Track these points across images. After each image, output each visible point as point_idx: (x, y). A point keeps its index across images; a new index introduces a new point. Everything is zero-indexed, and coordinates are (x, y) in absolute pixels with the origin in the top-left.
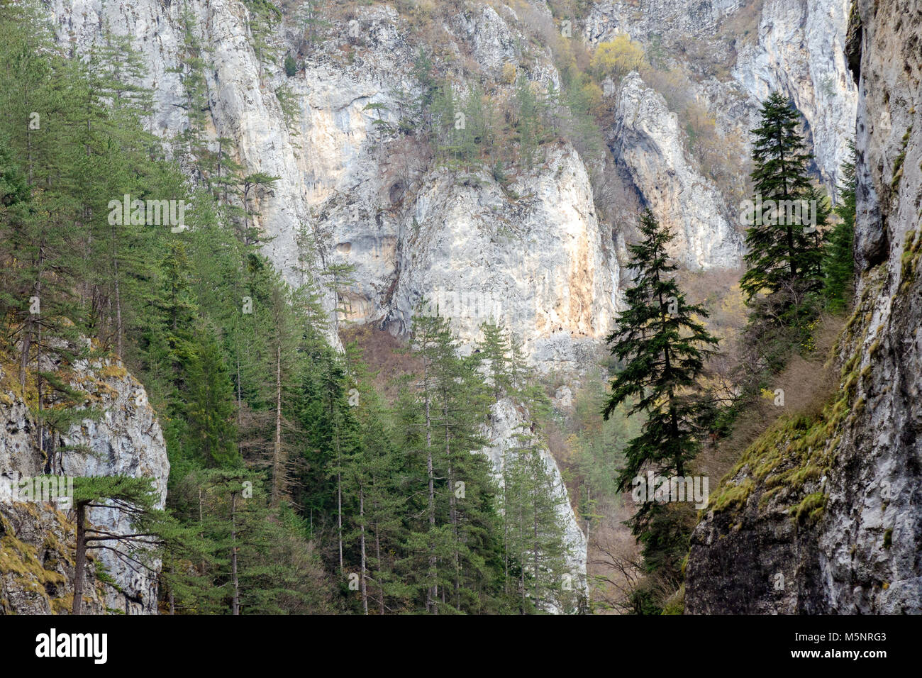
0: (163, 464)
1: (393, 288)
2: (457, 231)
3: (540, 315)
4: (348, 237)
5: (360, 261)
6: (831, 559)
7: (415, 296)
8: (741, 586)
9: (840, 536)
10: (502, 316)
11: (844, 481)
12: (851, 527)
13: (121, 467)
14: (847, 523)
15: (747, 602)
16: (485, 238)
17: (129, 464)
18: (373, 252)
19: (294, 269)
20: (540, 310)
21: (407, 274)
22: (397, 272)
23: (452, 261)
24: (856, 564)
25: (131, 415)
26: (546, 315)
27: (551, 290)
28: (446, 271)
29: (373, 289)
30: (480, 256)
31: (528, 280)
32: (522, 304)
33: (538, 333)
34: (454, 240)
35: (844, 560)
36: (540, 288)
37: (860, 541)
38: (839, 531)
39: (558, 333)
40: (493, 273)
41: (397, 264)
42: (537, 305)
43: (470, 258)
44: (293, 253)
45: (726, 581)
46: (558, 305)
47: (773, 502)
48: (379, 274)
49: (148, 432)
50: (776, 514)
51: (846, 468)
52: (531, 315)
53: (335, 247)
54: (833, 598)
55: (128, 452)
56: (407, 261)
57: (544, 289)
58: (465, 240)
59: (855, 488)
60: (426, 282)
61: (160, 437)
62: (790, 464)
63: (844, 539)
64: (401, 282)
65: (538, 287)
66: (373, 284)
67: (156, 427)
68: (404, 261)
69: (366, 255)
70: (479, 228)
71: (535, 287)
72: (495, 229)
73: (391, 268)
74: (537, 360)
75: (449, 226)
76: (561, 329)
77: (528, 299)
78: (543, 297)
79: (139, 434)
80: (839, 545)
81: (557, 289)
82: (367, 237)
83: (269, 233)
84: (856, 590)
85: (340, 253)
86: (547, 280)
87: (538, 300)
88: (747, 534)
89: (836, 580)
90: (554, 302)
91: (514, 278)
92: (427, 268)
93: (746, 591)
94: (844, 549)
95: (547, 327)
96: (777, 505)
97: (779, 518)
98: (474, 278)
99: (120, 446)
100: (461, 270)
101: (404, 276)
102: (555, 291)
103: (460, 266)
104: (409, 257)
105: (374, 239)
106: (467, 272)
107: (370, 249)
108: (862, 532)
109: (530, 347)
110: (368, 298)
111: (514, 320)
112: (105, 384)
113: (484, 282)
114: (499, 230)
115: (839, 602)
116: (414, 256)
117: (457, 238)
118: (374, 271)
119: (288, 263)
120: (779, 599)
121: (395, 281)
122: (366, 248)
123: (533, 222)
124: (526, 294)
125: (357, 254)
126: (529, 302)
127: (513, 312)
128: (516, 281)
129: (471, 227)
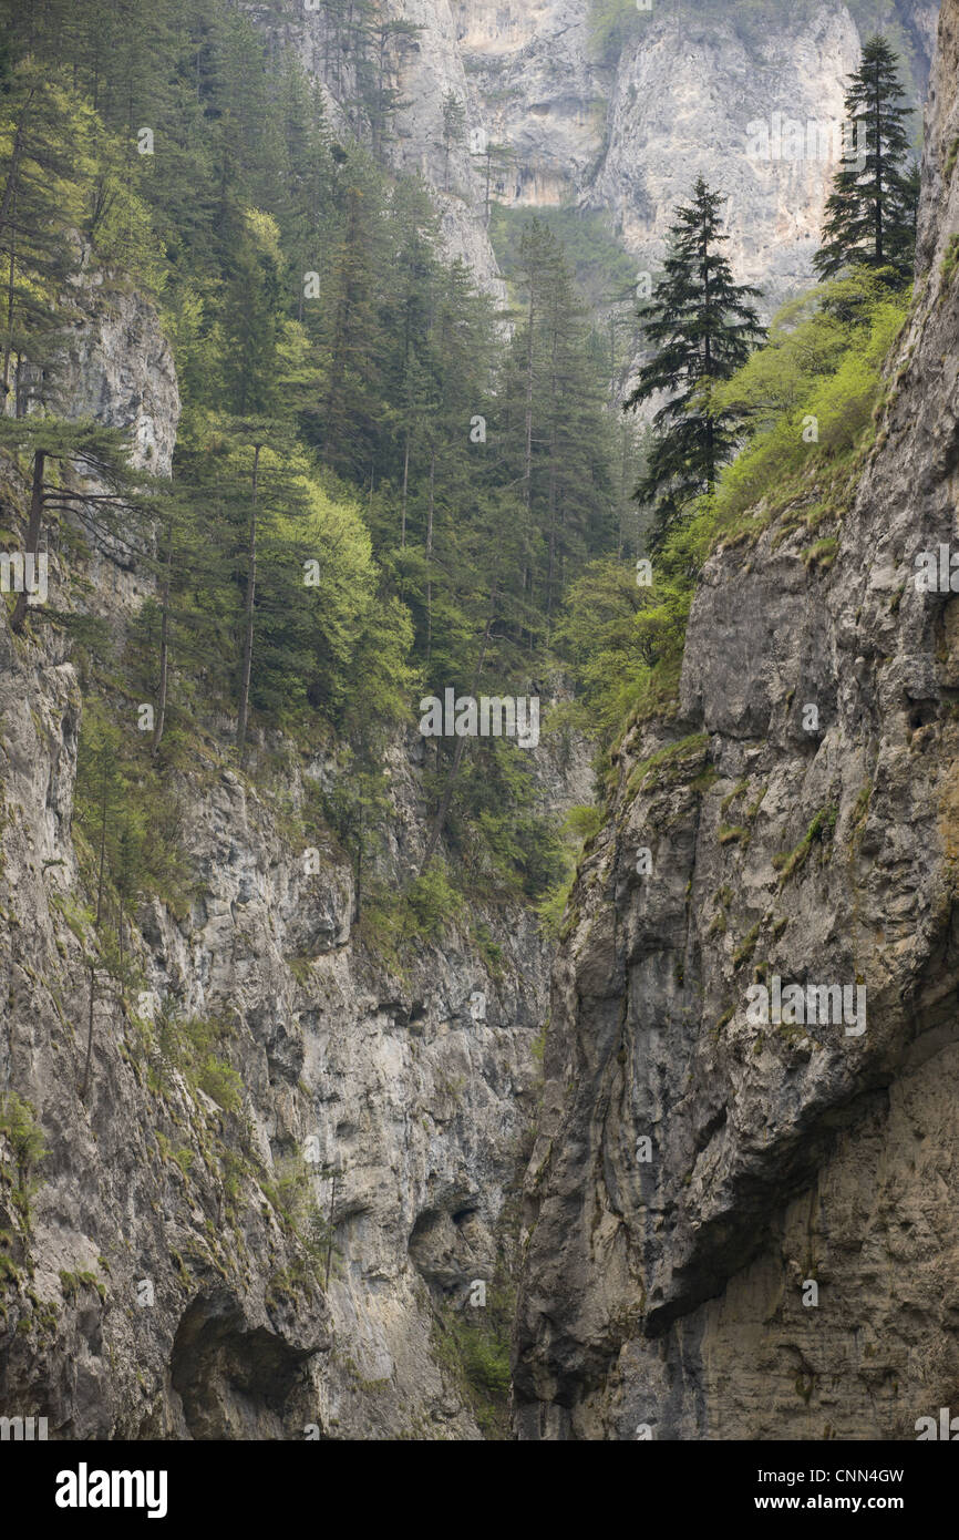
0: (173, 404)
1: (599, 166)
2: (684, 100)
3: (783, 217)
4: (547, 97)
5: (559, 129)
6: (836, 620)
7: (625, 180)
8: (745, 639)
9: (848, 594)
10: (733, 214)
11: (857, 528)
12: (860, 584)
13: (117, 405)
14: (856, 581)
15: (750, 659)
16: (719, 112)
17: (128, 401)
18: (577, 118)
19: (438, 145)
20: (783, 210)
21: (616, 150)
22: (606, 146)
23: (673, 139)
24: (861, 630)
25: (135, 341)
26: (789, 217)
27: (799, 185)
28: (666, 151)
29: (573, 166)
30: (711, 135)
31: (770, 170)
32: (760, 202)
33: (777, 239)
34: (678, 112)
35: (848, 623)
36: (785, 182)
37: (866, 605)
38: (846, 587)
39: (804, 241)
40: (726, 159)
41: (606, 136)
42: (779, 203)
43: (698, 136)
44: (437, 125)
45: (731, 631)
46: (807, 205)
47: (786, 543)
48: (583, 148)
49: (156, 362)
50: (788, 558)
51: (861, 513)
52: (771, 215)
53: (529, 109)
54: (835, 668)
55: (127, 387)
56: (618, 134)
57: (790, 184)
58: (693, 112)
59: (867, 539)
60: (639, 163)
61: (171, 371)
62: (812, 499)
63: (850, 598)
64: (609, 160)
65: (782, 181)
66: (573, 160)
67: (167, 358)
68: (614, 133)
69: (568, 122)
70: (712, 98)
71: (778, 180)
72: (733, 101)
73: (596, 143)
74: (773, 273)
75: (675, 93)
76: (807, 236)
77: (769, 194)
78: (787, 193)
79: (144, 366)
80: (845, 604)
81: (807, 185)
82: (571, 98)
83: (408, 97)
84: (858, 660)
85: (535, 117)
86: (795, 173)
87: (781, 198)
88: (756, 577)
89: (839, 646)
90: (802, 201)
91: (753, 166)
92: (642, 145)
93: (750, 646)
94: (850, 610)
95: (789, 233)
96: (790, 546)
97: (790, 563)
98: (702, 163)
99: (118, 380)
100: (684, 151)
101: (613, 154)
102: (805, 188)
103: (684, 146)
104: (620, 129)
105: (580, 102)
106: (693, 155)
107: (573, 114)
108: (868, 592)
109: (765, 256)
110: (565, 176)
111: (748, 220)
112: (105, 301)
113: (713, 169)
114: (738, 104)
115: (840, 673)
116: (627, 129)
117: (683, 110)
118: (576, 143)
119: (430, 137)
120: (783, 660)
121: (603, 158)
122: (568, 112)
123: (783, 96)
124: (766, 189)
125: (557, 120)
126: (769, 198)
127: (748, 210)
128: (755, 170)
129: (702, 97)
